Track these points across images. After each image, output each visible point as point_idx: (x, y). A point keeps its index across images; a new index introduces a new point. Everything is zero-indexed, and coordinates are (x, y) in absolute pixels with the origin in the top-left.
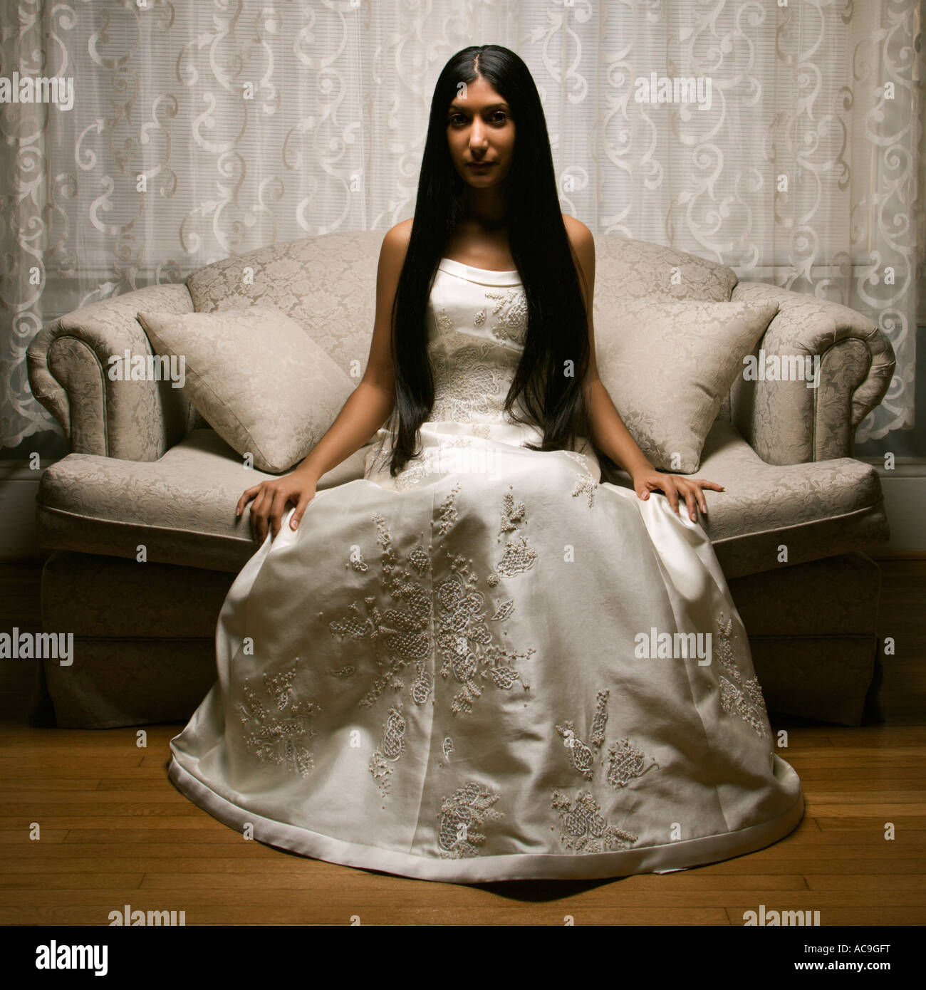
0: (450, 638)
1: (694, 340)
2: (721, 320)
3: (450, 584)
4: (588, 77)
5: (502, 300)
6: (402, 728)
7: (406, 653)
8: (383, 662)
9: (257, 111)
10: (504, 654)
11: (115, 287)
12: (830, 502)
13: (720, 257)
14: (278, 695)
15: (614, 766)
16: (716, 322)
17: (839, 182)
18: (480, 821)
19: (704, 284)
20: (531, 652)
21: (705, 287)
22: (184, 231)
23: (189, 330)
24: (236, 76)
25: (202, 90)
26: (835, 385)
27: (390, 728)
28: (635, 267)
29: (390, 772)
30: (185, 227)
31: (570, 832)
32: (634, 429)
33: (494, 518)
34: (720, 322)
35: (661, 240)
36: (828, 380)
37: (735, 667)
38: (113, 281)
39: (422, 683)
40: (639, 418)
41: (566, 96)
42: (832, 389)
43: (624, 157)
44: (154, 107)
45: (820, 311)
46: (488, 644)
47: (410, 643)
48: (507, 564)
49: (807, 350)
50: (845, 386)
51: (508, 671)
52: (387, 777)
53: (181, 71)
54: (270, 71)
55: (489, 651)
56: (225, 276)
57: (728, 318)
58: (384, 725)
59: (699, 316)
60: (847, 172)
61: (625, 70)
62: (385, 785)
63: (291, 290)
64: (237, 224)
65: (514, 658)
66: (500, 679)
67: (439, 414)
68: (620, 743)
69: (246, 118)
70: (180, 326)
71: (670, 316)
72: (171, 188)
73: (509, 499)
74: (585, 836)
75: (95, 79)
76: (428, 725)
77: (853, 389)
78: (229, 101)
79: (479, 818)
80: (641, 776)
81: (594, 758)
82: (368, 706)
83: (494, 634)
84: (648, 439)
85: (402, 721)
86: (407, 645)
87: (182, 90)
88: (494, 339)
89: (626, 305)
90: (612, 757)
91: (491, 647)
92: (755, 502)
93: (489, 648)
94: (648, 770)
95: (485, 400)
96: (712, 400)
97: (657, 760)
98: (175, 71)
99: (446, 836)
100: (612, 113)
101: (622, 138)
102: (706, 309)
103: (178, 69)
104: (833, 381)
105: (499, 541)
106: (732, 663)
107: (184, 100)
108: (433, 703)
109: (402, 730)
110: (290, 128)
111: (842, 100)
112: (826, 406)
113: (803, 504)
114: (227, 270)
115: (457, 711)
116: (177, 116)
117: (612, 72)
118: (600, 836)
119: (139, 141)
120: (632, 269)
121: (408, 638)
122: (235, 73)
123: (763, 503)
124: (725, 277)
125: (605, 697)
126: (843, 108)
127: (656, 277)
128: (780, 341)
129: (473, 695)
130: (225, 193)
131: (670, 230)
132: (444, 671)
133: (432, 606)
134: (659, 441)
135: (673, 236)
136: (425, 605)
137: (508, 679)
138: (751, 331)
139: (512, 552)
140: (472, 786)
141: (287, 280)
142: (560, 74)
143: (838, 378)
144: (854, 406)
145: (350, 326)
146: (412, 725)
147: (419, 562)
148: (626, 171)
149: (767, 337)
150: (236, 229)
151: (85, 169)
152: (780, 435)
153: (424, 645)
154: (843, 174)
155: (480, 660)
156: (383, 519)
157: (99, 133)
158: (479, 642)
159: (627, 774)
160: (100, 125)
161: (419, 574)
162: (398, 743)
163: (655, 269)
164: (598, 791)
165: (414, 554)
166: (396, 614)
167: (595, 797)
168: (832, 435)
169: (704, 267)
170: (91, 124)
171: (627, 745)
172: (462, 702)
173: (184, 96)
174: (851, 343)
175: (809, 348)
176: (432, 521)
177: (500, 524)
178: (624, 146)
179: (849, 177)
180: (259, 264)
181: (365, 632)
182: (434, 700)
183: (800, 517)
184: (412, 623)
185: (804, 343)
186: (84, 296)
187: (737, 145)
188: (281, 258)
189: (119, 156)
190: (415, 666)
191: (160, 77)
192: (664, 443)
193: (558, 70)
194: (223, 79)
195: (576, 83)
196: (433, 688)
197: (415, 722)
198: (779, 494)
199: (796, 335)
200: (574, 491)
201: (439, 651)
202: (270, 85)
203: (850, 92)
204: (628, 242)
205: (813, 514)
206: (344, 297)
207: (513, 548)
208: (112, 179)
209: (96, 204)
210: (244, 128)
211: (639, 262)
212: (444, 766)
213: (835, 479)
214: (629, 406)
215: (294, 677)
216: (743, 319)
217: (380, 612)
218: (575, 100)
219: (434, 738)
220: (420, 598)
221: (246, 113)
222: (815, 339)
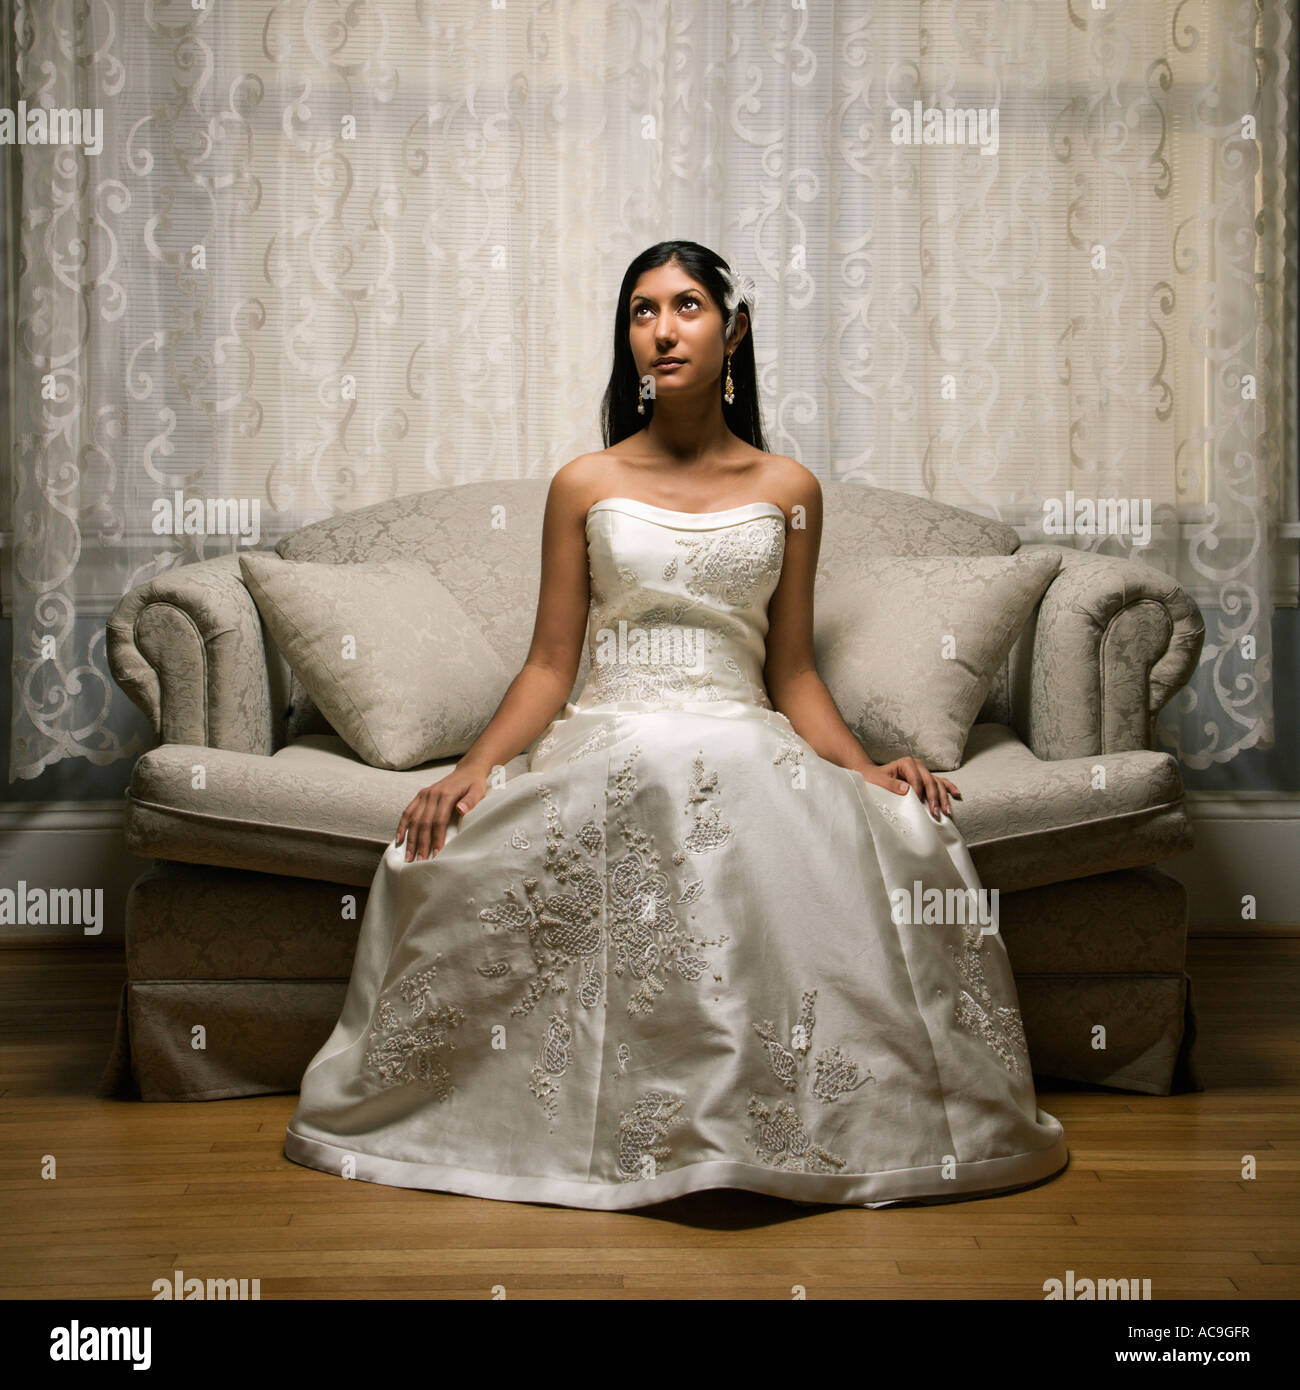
0: (627, 927)
1: (952, 604)
2: (986, 578)
3: (628, 865)
4: (814, 273)
5: (696, 548)
6: (567, 1037)
7: (572, 948)
8: (543, 959)
9: (372, 320)
10: (692, 941)
11: (176, 559)
12: (1114, 796)
13: (998, 513)
14: (415, 998)
15: (821, 1077)
16: (979, 582)
17: (1157, 409)
18: (665, 1132)
19: (972, 545)
20: (723, 938)
21: (973, 549)
22: (272, 482)
23: (302, 584)
24: (344, 273)
25: (299, 293)
26: (1127, 660)
27: (552, 1038)
28: (880, 523)
29: (556, 1089)
30: (273, 477)
31: (767, 1145)
32: (877, 718)
33: (679, 788)
34: (986, 581)
35: (917, 490)
36: (1118, 652)
37: (985, 987)
38: (175, 550)
39: (591, 984)
40: (884, 703)
41: (787, 298)
42: (1124, 664)
43: (866, 380)
44: (233, 315)
45: (1110, 568)
46: (672, 932)
47: (577, 936)
48: (696, 839)
49: (1088, 614)
50: (1139, 661)
51: (697, 960)
52: (552, 1096)
53: (270, 268)
54: (391, 265)
55: (674, 939)
56: (334, 539)
57: (995, 576)
58: (544, 1035)
59: (958, 574)
60: (1169, 396)
61: (865, 263)
62: (551, 1105)
63: (424, 556)
64: (345, 472)
65: (703, 945)
66: (686, 970)
67: (622, 693)
68: (829, 1051)
69: (357, 331)
70: (292, 577)
71: (921, 576)
72: (254, 424)
73: (699, 764)
74: (784, 1152)
75: (154, 280)
76: (600, 1032)
77: (1150, 665)
78: (333, 308)
79: (664, 1130)
80: (855, 1089)
81: (798, 1067)
82: (523, 1014)
83: (679, 919)
84: (895, 730)
85: (567, 1028)
86: (574, 939)
87: (271, 292)
88: (686, 594)
89: (867, 565)
90: (819, 1067)
91: (676, 934)
92: (1021, 797)
93: (673, 935)
94: (863, 1083)
95: (680, 674)
96: (976, 679)
97: (874, 1073)
98: (262, 268)
99: (627, 1156)
100: (848, 320)
101: (862, 352)
102: (967, 565)
103: (266, 265)
104: (1124, 654)
105: (686, 813)
106: (982, 982)
107: (274, 306)
108: (605, 1006)
109: (567, 1040)
110: (416, 344)
111: (1159, 299)
112: (1115, 686)
113: (1081, 798)
114: (337, 530)
115: (634, 1012)
116: (264, 328)
117: (848, 266)
118: (801, 1155)
119: (212, 361)
120: (875, 525)
121: (575, 930)
122: (341, 270)
123: (1031, 797)
124: (1001, 536)
125: (811, 997)
126: (1159, 310)
127: (907, 535)
128: (1058, 606)
129: (655, 991)
130: (329, 430)
131: (928, 477)
132: (619, 967)
133: (604, 891)
134: (909, 733)
135: (934, 484)
136: (596, 890)
137: (697, 969)
138: (1026, 591)
139: (702, 826)
140: (654, 1095)
141: (418, 543)
142: (778, 269)
143: (1129, 651)
144: (1153, 686)
145: (504, 601)
146: (579, 1033)
147: (590, 838)
148: (868, 398)
149: (1045, 603)
150: (342, 479)
151: (137, 398)
152: (1061, 725)
153: (594, 937)
154: (1163, 400)
155: (663, 950)
156: (549, 790)
157: (157, 349)
158: (661, 930)
159: (837, 1087)
160: (159, 339)
161: (589, 852)
162: (562, 1055)
163: (906, 526)
164: (800, 1105)
165: (584, 829)
166: (562, 901)
167: (797, 1112)
168: (1125, 723)
169: (971, 523)
170: (148, 338)
171: (837, 1054)
172: (640, 1001)
173: (274, 300)
174: (1144, 606)
175: (1092, 613)
176: (606, 790)
177: (687, 793)
178: (866, 364)
179: (1171, 404)
180: (379, 522)
181: (522, 922)
182: (605, 1002)
183: (1077, 814)
184: (581, 912)
185: (1085, 607)
186: (133, 570)
187: (1017, 361)
188: (409, 515)
189: (184, 381)
190: (583, 963)
191: (241, 275)
192: (916, 735)
193: (777, 264)
194: (327, 279)
195: (800, 282)
196: (605, 988)
197: (584, 1030)
198: (1051, 787)
199: (1076, 598)
200: (776, 758)
201: (612, 944)
202: (390, 286)
203: (1171, 290)
204: (870, 491)
205: (1094, 811)
206: (494, 564)
207: (702, 821)
208: (173, 413)
209: (154, 444)
210: (354, 344)
211: (883, 517)
212: (619, 1077)
213: (1122, 769)
214: (871, 690)
215: (433, 977)
216: (1014, 576)
217: (543, 898)
218: (799, 303)
219: (607, 1047)
220: (590, 881)
221: (357, 322)
222: (1100, 602)
